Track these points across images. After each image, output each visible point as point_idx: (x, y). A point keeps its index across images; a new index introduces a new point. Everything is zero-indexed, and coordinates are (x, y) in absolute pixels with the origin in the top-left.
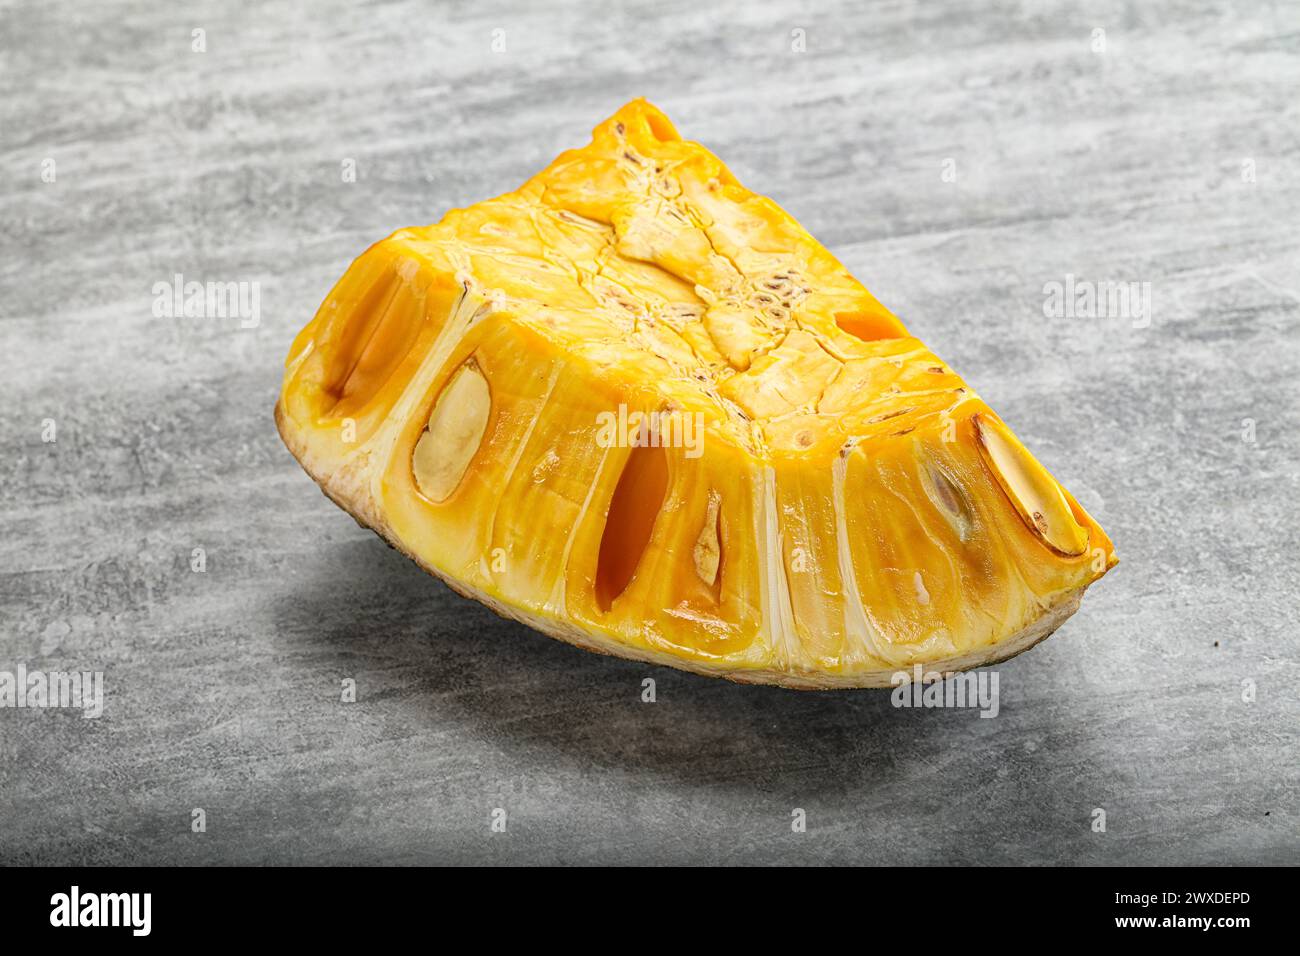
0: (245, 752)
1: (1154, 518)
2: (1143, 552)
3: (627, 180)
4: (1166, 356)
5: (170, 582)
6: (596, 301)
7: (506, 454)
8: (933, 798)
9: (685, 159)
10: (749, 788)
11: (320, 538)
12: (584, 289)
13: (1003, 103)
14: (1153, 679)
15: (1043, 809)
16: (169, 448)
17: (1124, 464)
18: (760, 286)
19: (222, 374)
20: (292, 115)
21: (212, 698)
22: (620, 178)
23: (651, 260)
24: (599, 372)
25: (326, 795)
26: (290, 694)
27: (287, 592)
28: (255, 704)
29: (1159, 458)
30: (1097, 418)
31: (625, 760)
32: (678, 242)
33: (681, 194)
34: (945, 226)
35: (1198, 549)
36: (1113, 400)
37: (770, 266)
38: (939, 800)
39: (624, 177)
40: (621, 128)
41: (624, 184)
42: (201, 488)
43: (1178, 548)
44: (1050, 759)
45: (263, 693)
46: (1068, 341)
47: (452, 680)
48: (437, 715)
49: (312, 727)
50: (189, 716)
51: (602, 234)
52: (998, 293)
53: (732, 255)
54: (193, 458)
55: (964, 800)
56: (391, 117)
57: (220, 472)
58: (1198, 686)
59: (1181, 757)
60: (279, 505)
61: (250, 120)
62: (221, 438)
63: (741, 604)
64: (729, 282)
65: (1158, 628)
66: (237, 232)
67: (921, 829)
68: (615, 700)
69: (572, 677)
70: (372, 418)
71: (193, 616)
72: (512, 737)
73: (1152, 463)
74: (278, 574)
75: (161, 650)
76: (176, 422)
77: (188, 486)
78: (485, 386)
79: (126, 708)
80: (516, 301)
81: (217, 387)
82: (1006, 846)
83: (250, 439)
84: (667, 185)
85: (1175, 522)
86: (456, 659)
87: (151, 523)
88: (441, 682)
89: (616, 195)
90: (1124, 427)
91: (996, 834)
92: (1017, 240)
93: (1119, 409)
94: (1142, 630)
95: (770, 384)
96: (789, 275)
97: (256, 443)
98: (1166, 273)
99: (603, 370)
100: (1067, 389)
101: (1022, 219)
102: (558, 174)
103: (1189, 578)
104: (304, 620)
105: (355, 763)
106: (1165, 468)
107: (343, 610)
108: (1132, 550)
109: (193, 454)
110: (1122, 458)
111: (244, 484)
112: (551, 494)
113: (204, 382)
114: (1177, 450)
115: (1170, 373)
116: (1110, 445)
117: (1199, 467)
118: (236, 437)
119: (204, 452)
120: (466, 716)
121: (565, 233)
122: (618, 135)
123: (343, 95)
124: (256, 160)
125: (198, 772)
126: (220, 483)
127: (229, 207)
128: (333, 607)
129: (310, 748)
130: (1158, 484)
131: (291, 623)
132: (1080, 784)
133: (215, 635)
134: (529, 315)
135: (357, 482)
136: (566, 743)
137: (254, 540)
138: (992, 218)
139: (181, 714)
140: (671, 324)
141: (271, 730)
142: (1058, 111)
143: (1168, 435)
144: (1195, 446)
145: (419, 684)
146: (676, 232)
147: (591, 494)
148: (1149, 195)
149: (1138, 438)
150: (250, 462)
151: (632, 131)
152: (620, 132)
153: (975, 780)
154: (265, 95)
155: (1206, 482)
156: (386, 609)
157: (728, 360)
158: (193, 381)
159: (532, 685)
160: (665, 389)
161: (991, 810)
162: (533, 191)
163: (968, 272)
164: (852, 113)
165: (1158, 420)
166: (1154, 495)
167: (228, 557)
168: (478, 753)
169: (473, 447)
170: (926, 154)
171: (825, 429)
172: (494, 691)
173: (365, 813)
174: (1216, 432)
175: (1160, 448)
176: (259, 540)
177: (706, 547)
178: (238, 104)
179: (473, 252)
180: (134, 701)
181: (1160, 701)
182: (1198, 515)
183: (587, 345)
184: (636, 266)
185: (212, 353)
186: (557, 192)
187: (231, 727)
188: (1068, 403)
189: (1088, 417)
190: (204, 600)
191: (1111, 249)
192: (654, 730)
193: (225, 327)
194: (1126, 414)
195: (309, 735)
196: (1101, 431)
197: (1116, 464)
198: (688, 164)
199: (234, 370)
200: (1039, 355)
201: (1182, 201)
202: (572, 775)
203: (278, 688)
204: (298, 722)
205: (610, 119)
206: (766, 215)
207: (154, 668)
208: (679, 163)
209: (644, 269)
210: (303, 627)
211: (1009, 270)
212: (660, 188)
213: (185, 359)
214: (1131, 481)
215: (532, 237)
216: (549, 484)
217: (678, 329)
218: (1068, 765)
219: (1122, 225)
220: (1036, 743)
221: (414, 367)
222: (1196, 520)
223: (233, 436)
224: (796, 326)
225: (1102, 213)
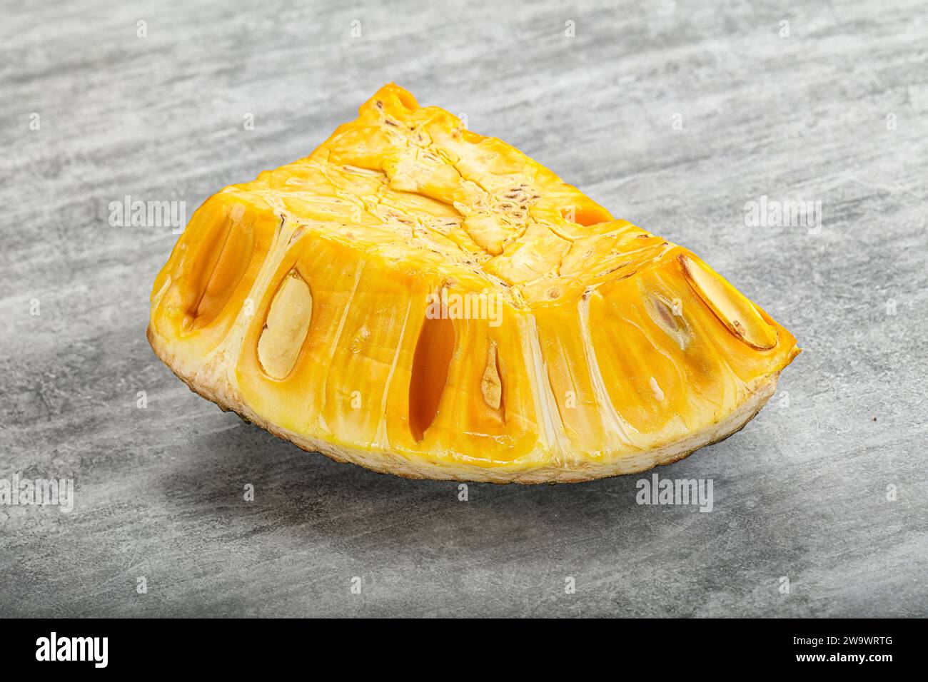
0: (156, 583)
1: (811, 343)
2: (809, 366)
3: (391, 139)
4: (800, 237)
5: (80, 476)
6: (381, 220)
7: (329, 336)
8: (684, 548)
9: (432, 118)
10: (545, 559)
11: (189, 433)
12: (370, 213)
13: (647, 91)
14: (833, 448)
15: (768, 545)
16: (65, 388)
17: (781, 311)
18: (501, 197)
19: (96, 335)
20: (122, 161)
21: (124, 550)
22: (385, 137)
23: (417, 191)
24: (392, 264)
25: (222, 604)
26: (184, 540)
27: (170, 472)
28: (158, 550)
29: (808, 304)
30: (757, 284)
31: (447, 552)
32: (436, 176)
33: (432, 143)
34: (620, 175)
35: (848, 359)
36: (766, 271)
37: (507, 183)
38: (688, 548)
39: (387, 136)
40: (379, 104)
41: (389, 141)
42: (93, 411)
43: (834, 361)
44: (766, 511)
45: (163, 541)
46: (725, 237)
47: (306, 515)
48: (299, 540)
49: (204, 560)
50: (109, 564)
51: (377, 178)
52: (667, 213)
53: (477, 180)
54: (84, 392)
55: (708, 546)
56: (195, 153)
57: (106, 399)
58: (867, 449)
59: (864, 497)
60: (155, 415)
61: (91, 167)
62: (103, 377)
63: (522, 420)
64: (477, 197)
65: (829, 415)
66: (93, 241)
67: (679, 570)
68: (432, 513)
69: (397, 502)
70: (223, 326)
71: (101, 496)
72: (358, 548)
73: (803, 308)
74: (162, 461)
75: (80, 523)
76: (67, 370)
77: (83, 411)
78: (307, 289)
79: (60, 564)
80: (322, 224)
81: (94, 343)
82: (745, 572)
83: (125, 374)
84: (421, 138)
85: (829, 344)
86: (306, 501)
87: (59, 439)
88: (297, 518)
89: (383, 150)
90: (778, 287)
91: (736, 565)
92: (675, 177)
93: (773, 277)
94: (818, 418)
95: (520, 261)
96: (522, 188)
97: (130, 377)
98: (789, 185)
99: (395, 264)
100: (731, 268)
101: (676, 163)
102: (337, 142)
103: (846, 379)
104: (186, 489)
105: (242, 579)
106: (813, 310)
107: (215, 478)
108: (800, 366)
109: (83, 389)
110: (781, 307)
111: (126, 405)
112: (367, 359)
113: (85, 341)
114: (820, 297)
115: (805, 248)
116: (770, 300)
117: (838, 306)
118: (115, 374)
119: (91, 387)
120: (321, 538)
121: (350, 180)
122: (379, 109)
123: (158, 143)
124: (99, 193)
125: (122, 601)
126: (108, 406)
127: (84, 226)
128: (207, 477)
129: (205, 574)
130: (811, 321)
131: (177, 492)
132: (792, 525)
133: (120, 507)
134: (332, 232)
135: (217, 375)
136: (400, 546)
137: (140, 441)
138: (654, 165)
139: (103, 564)
140: (440, 231)
141: (173, 566)
142: (688, 92)
143: (811, 289)
144: (832, 293)
145: (281, 521)
146: (433, 169)
147: (397, 355)
148: (767, 137)
149: (790, 293)
150: (128, 390)
151: (389, 105)
152: (380, 107)
153: (713, 532)
154: (99, 150)
155: (845, 315)
156: (248, 474)
157: (486, 250)
158: (76, 342)
159: (367, 511)
160: (443, 271)
161: (730, 550)
162: (320, 155)
163: (642, 202)
164: (537, 111)
165: (802, 280)
166: (809, 328)
167: (121, 454)
168: (335, 561)
169: (303, 334)
170: (597, 130)
171: (568, 284)
172: (340, 518)
173: (255, 612)
174: (846, 282)
175: (807, 297)
176: (143, 440)
177: (490, 381)
178: (80, 158)
179: (284, 196)
180: (65, 559)
181: (841, 462)
182: (845, 337)
183: (380, 248)
184: (406, 196)
185: (87, 322)
186: (338, 153)
187: (143, 568)
188: (734, 277)
189: (751, 284)
190: (107, 486)
191: (745, 175)
192: (465, 529)
193: (94, 304)
194: (778, 279)
195: (203, 565)
196: (762, 291)
197: (777, 312)
198: (434, 122)
199: (106, 331)
200: (706, 248)
201: (791, 137)
202: (408, 566)
203: (174, 537)
204: (193, 557)
205: (371, 99)
206: (498, 149)
207: (77, 535)
208: (428, 122)
209: (413, 198)
210: (187, 494)
211: (673, 197)
212: (416, 140)
213: (68, 328)
214: (790, 321)
215: (326, 184)
216: (364, 353)
217: (445, 234)
218: (781, 513)
219: (750, 158)
220: (755, 501)
221: (250, 283)
222: (842, 340)
223: (112, 374)
224: (533, 221)
225: (735, 152)
